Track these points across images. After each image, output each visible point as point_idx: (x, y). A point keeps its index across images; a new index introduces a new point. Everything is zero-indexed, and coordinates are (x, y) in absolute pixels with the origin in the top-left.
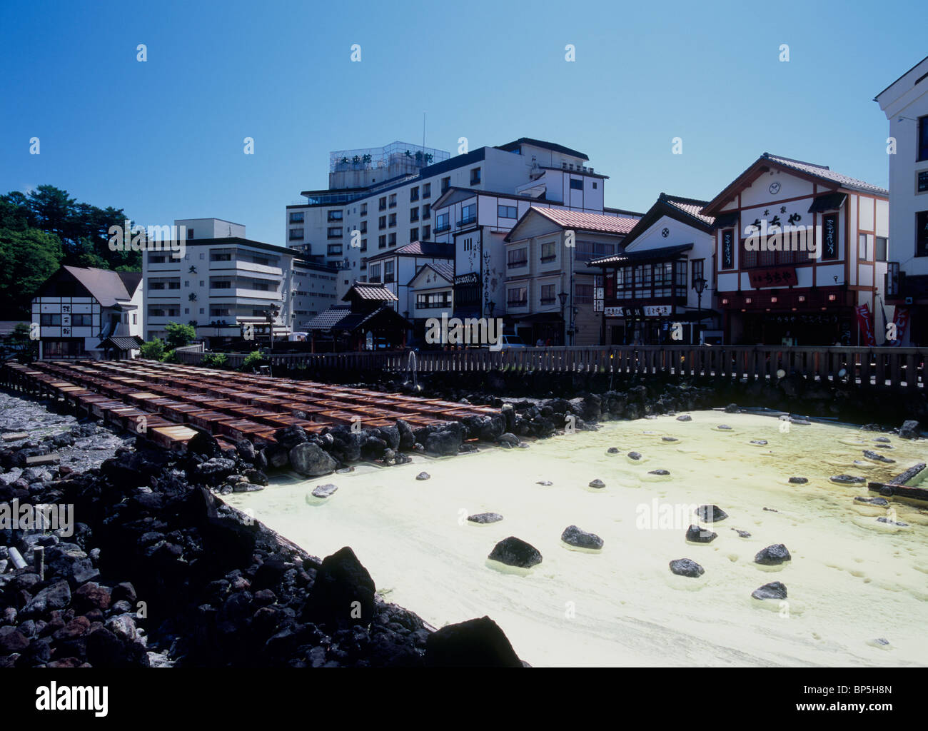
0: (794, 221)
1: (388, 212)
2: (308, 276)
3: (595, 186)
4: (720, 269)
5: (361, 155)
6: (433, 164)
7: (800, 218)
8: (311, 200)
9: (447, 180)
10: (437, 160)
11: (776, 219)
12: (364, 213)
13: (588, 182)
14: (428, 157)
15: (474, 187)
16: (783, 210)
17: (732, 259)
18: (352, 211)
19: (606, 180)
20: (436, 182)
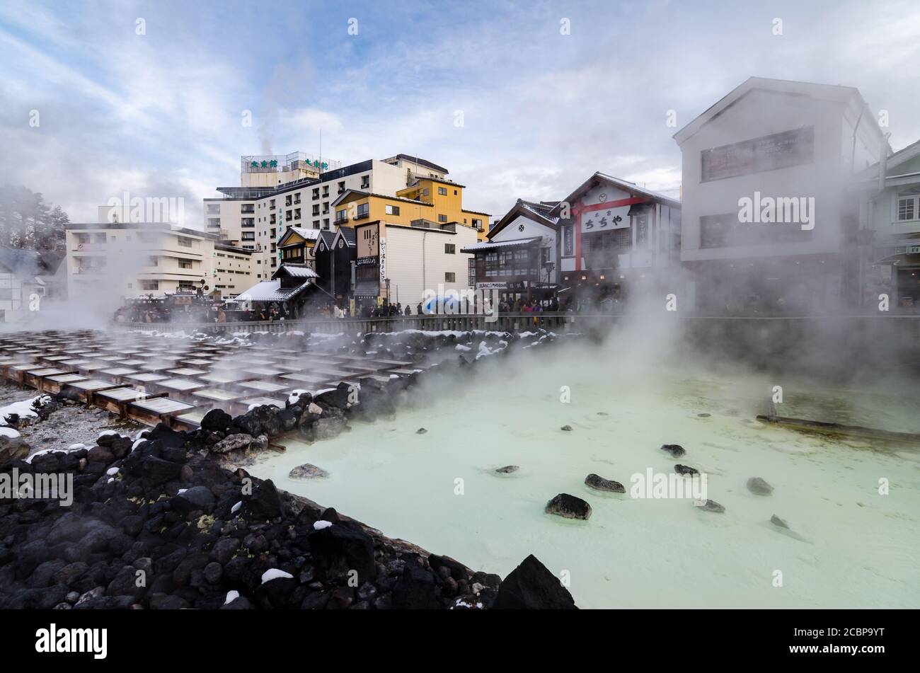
0: (617, 222)
1: (293, 207)
2: (226, 256)
3: (456, 193)
4: (563, 255)
5: (268, 160)
6: (328, 171)
7: (621, 219)
8: (225, 195)
9: (342, 184)
10: (331, 168)
11: (604, 219)
12: (273, 208)
13: (451, 189)
14: (324, 165)
15: (365, 191)
16: (609, 213)
17: (572, 248)
18: (262, 206)
19: (463, 189)
20: (333, 185)
